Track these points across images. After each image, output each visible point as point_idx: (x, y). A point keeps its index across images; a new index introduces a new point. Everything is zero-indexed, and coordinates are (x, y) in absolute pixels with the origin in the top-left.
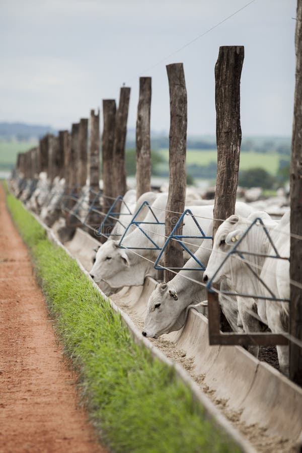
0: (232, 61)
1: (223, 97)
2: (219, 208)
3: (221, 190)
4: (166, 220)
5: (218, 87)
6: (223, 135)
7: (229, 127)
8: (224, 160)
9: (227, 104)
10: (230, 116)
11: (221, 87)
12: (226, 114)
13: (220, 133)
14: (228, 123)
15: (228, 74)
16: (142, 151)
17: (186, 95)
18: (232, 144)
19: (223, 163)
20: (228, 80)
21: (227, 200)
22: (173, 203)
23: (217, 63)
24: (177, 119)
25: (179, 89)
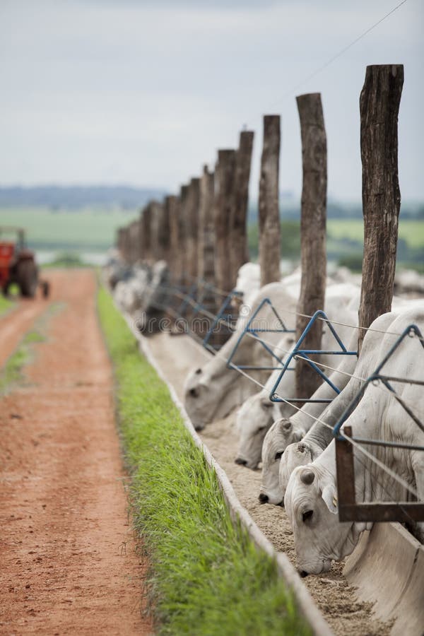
0: (385, 87)
1: (372, 142)
2: (367, 309)
3: (369, 281)
4: (298, 326)
5: (364, 127)
6: (372, 198)
7: (382, 187)
8: (373, 236)
9: (378, 152)
10: (382, 170)
11: (368, 127)
12: (377, 167)
13: (368, 196)
14: (379, 181)
15: (380, 107)
16: (268, 224)
17: (325, 140)
18: (386, 212)
19: (372, 241)
20: (379, 116)
21: (378, 296)
22: (307, 301)
23: (362, 91)
24: (312, 176)
25: (315, 131)
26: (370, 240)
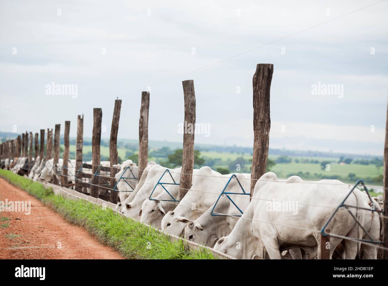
0: (266, 74)
1: (260, 98)
2: (256, 174)
3: (257, 161)
5: (255, 91)
6: (259, 124)
7: (263, 119)
8: (259, 141)
9: (262, 103)
10: (264, 111)
11: (258, 91)
12: (261, 109)
13: (257, 122)
14: (262, 116)
15: (263, 82)
16: (143, 138)
17: (195, 101)
18: (265, 130)
19: (259, 143)
20: (263, 87)
21: (261, 168)
22: (185, 171)
23: (254, 75)
24: (189, 116)
25: (191, 97)
26: (258, 142)
